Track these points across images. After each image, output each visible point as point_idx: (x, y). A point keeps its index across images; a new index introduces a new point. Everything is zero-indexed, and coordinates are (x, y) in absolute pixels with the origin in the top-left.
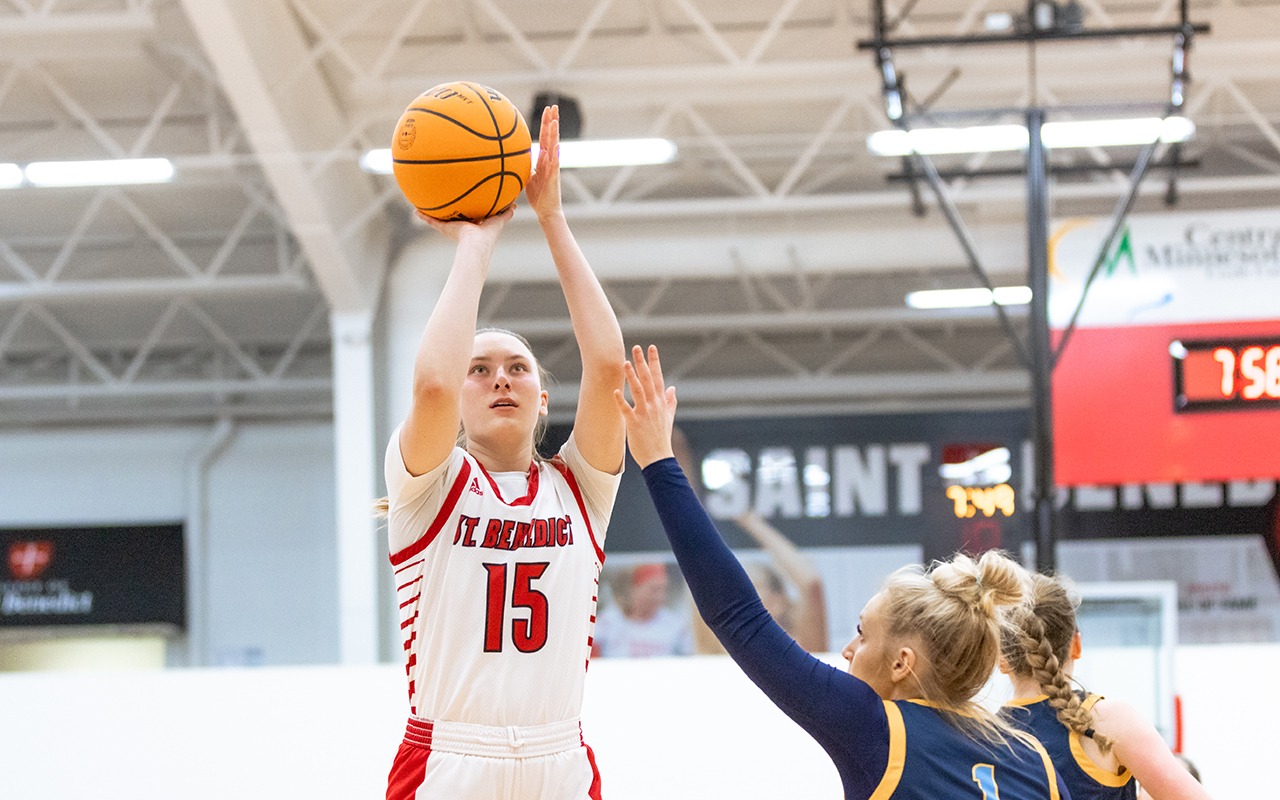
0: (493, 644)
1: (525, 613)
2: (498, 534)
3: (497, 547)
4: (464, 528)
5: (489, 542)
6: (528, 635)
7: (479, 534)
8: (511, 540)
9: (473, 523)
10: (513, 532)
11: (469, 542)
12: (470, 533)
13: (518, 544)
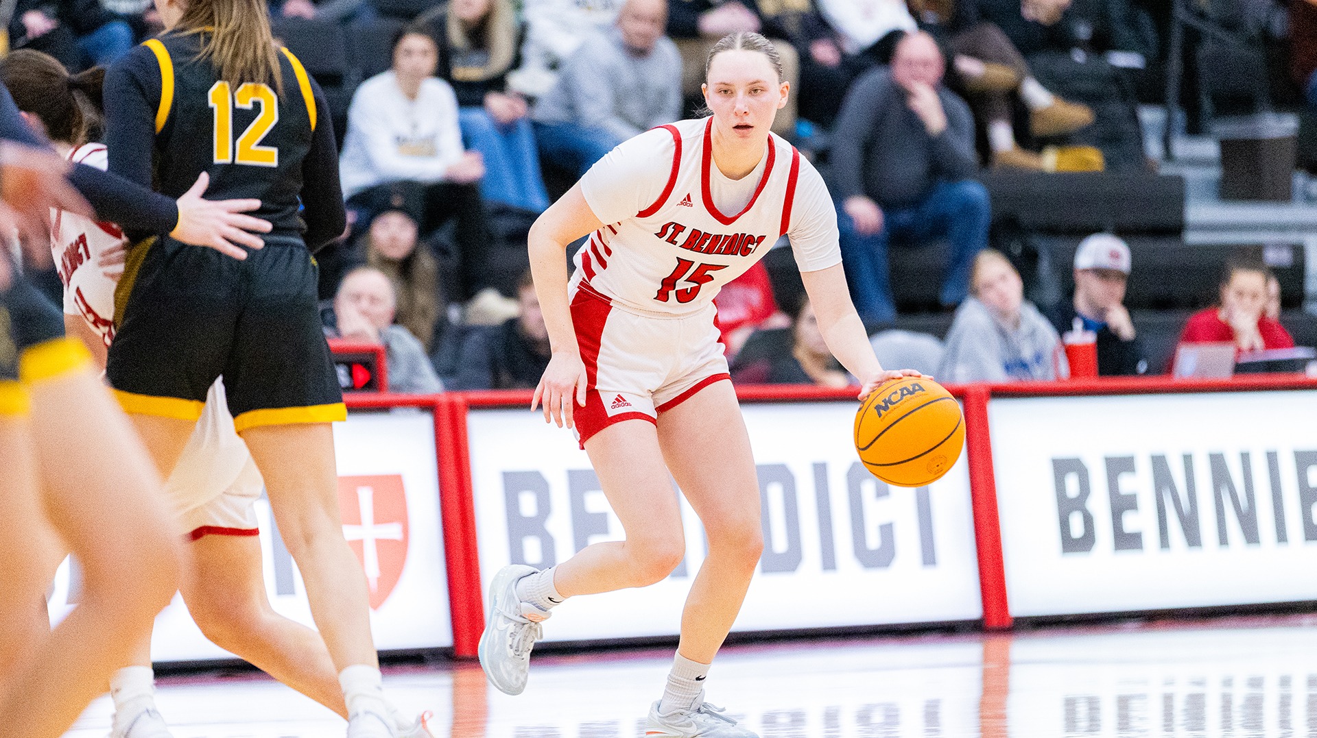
2: (696, 241)
5: (688, 245)
7: (682, 238)
8: (705, 246)
9: (679, 228)
10: (708, 241)
11: (672, 240)
12: (674, 235)
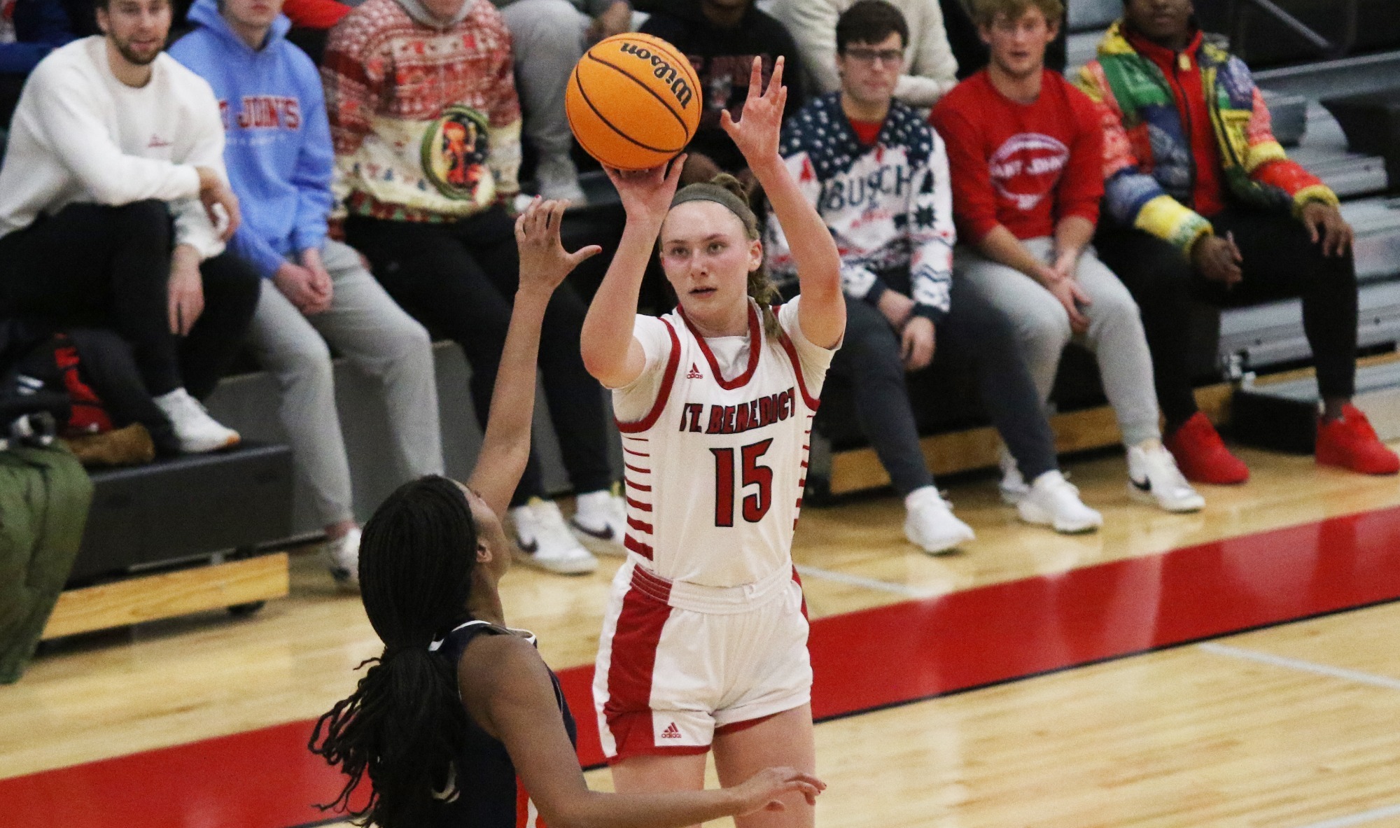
0: (724, 518)
1: (754, 489)
3: (721, 432)
4: (689, 416)
6: (759, 507)
13: (741, 428)
